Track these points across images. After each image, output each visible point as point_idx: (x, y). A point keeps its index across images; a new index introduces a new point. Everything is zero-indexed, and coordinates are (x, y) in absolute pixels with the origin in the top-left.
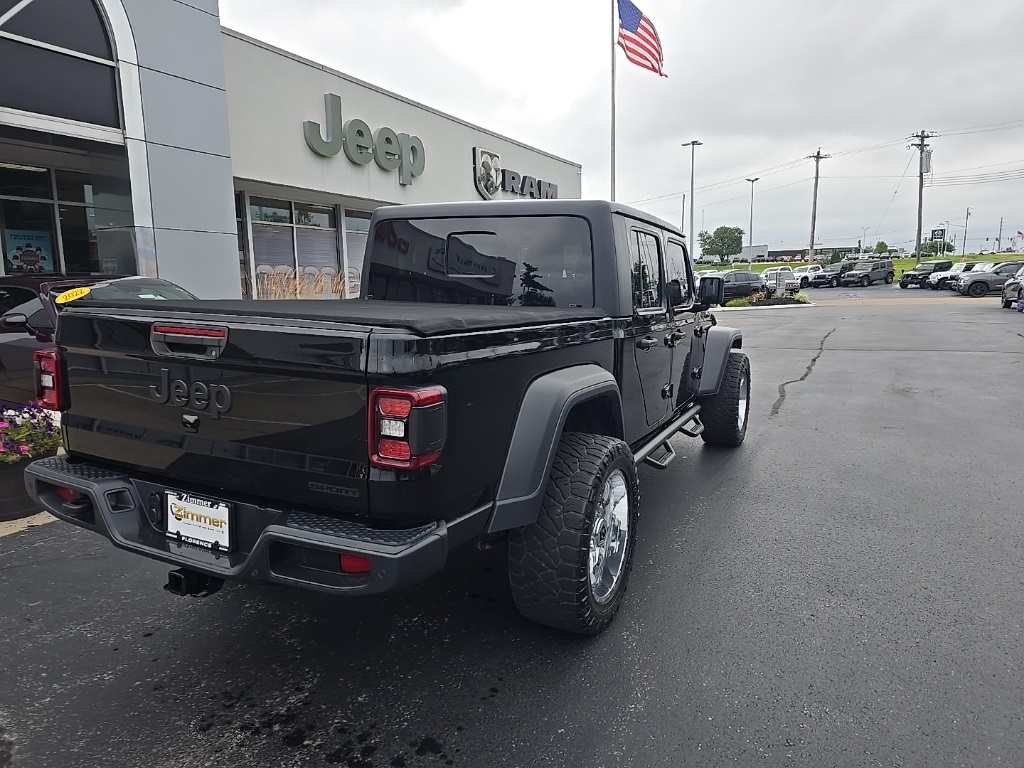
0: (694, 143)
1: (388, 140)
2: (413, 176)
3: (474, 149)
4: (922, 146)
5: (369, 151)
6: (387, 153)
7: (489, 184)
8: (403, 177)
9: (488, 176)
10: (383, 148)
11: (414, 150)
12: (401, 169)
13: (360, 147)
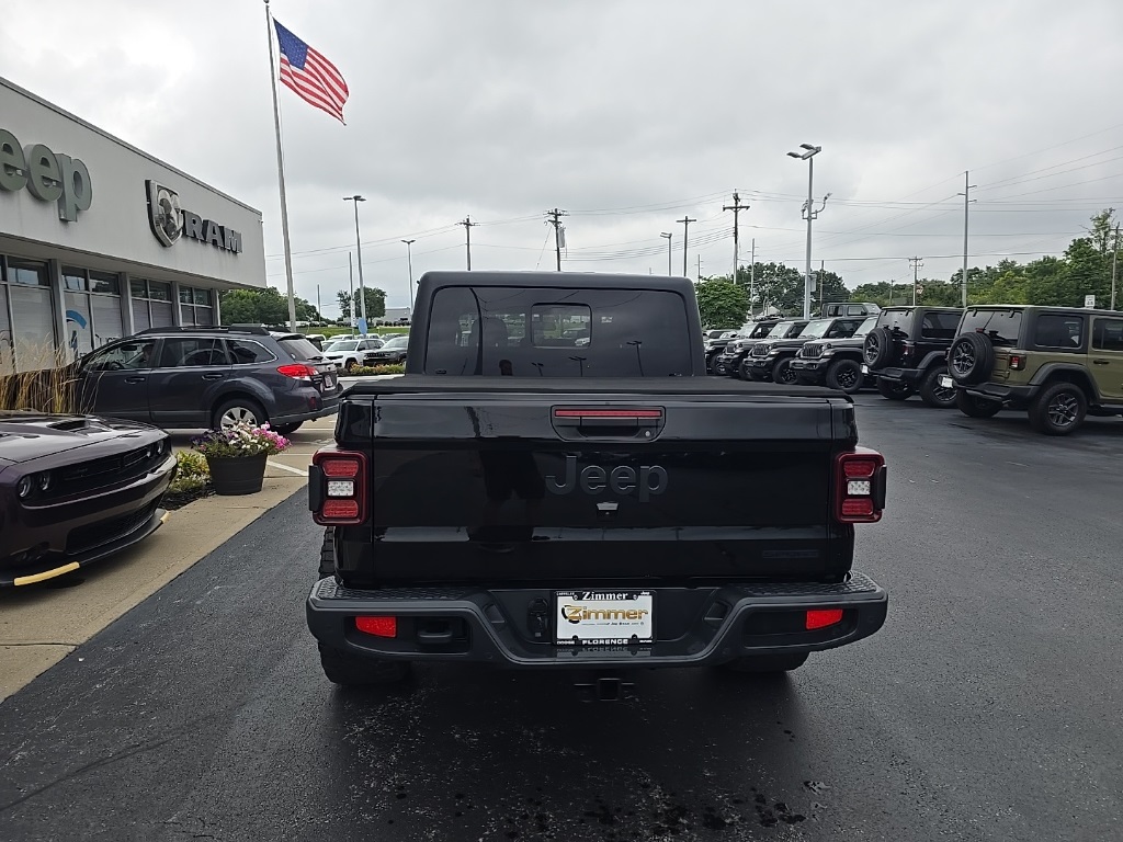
0: (356, 198)
1: (45, 162)
2: (78, 210)
3: (147, 183)
4: (556, 223)
5: (19, 172)
6: (43, 177)
7: (170, 228)
8: (65, 210)
9: (169, 217)
10: (38, 172)
11: (77, 177)
12: (61, 202)
13: (7, 167)
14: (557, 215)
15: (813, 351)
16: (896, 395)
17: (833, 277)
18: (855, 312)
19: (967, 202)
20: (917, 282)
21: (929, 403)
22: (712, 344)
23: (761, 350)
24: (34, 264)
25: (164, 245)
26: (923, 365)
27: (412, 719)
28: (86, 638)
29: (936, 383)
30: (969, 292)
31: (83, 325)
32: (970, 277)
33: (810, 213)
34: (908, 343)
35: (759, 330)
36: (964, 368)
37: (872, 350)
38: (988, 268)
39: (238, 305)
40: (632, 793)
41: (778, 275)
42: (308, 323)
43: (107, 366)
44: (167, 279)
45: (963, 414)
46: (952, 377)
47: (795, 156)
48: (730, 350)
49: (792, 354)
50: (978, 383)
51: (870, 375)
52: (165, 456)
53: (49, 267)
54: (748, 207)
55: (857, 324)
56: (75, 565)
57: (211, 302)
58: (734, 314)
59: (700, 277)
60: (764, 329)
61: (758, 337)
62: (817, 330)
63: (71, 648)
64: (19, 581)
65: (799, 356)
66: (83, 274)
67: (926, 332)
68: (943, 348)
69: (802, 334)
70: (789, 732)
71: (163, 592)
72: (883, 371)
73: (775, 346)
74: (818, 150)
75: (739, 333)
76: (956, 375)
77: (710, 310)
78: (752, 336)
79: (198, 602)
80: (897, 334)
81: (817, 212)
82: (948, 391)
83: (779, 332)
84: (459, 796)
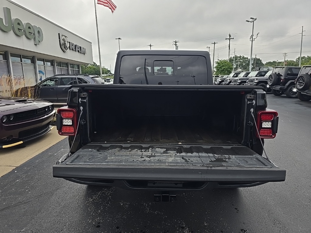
0: (119, 39)
1: (29, 28)
2: (39, 42)
3: (59, 34)
4: (176, 45)
5: (22, 31)
6: (29, 32)
7: (65, 47)
8: (36, 42)
9: (65, 44)
10: (28, 31)
11: (39, 32)
12: (35, 39)
13: (19, 29)
14: (176, 42)
15: (252, 81)
16: (278, 94)
17: (259, 59)
18: (265, 69)
19: (302, 36)
20: (285, 61)
21: (289, 97)
22: (221, 79)
23: (235, 81)
24: (30, 57)
25: (64, 52)
26: (287, 84)
27: (109, 197)
28: (20, 165)
29: (291, 90)
30: (301, 64)
31: (43, 75)
32: (302, 59)
33: (252, 39)
34: (282, 78)
35: (235, 75)
36: (301, 86)
37: (271, 80)
38: (308, 56)
39: (90, 70)
40: (178, 230)
41: (242, 59)
42: (108, 75)
43: (45, 85)
44: (66, 62)
45: (300, 100)
46: (297, 88)
47: (248, 21)
48: (226, 81)
49: (245, 82)
50: (305, 90)
51: (269, 88)
52: (52, 110)
53: (33, 58)
54: (233, 38)
55: (266, 72)
56: (22, 142)
57: (78, 68)
58: (228, 71)
59: (218, 60)
60: (237, 75)
61: (235, 77)
62: (253, 74)
63: (14, 168)
64: (4, 147)
65: (247, 82)
66: (43, 60)
67: (288, 74)
68: (294, 79)
69: (248, 76)
70: (237, 209)
71: (47, 151)
72: (274, 87)
73: (240, 79)
74: (256, 19)
75: (229, 76)
76: (298, 88)
77: (220, 70)
78: (233, 77)
79: (55, 154)
80: (279, 75)
81: (254, 39)
82: (295, 93)
83: (242, 75)
84: (118, 228)
